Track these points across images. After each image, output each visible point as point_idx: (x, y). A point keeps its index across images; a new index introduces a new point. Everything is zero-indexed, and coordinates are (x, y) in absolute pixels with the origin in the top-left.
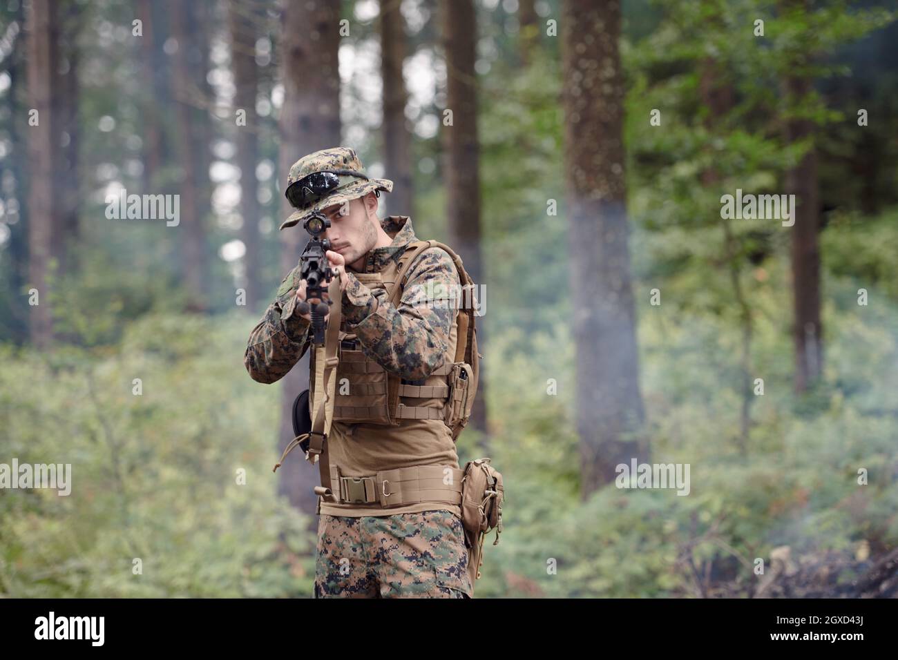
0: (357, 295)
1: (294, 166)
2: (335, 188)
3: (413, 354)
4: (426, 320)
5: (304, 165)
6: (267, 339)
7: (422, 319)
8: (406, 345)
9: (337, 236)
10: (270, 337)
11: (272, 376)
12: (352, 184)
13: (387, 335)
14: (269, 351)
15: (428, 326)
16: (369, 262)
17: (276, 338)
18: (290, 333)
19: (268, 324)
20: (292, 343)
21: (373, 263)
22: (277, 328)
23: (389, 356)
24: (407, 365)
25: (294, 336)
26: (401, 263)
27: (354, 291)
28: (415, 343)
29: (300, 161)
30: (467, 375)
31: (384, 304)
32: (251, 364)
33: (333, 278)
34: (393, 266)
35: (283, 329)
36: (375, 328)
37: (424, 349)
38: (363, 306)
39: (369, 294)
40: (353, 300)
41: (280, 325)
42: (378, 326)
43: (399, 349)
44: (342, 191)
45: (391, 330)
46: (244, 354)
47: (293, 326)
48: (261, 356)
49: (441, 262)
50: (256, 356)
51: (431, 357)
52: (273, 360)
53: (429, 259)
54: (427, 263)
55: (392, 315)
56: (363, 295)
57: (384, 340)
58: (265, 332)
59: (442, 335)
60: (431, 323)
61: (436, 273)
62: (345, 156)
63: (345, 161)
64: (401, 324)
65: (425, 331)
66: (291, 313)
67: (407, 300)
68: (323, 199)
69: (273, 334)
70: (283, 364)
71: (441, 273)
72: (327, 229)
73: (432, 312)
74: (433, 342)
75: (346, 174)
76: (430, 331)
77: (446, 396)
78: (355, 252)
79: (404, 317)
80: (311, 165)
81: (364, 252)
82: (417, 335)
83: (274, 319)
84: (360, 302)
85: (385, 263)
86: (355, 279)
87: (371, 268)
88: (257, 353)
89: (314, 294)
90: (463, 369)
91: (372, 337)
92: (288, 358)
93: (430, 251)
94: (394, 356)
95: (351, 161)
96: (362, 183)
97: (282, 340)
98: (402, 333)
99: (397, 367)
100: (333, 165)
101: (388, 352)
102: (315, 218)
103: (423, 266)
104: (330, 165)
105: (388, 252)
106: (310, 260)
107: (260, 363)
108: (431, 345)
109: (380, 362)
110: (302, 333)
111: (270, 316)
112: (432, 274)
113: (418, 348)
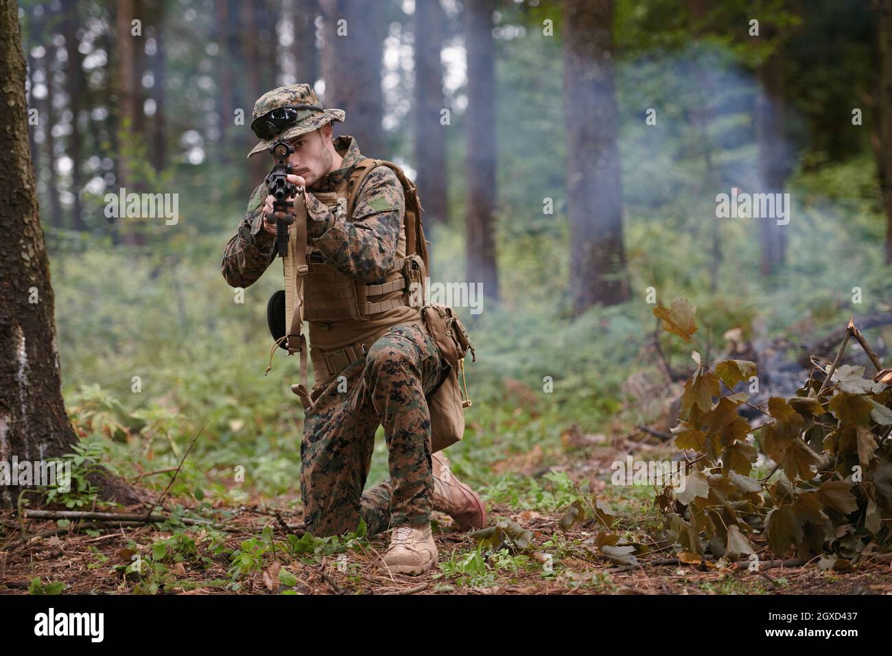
0: (317, 212)
1: (258, 101)
2: (294, 122)
3: (367, 260)
4: (374, 230)
5: (267, 102)
6: (240, 251)
7: (371, 230)
8: (361, 252)
9: (298, 163)
10: (241, 249)
11: (246, 282)
12: (309, 117)
13: (345, 245)
14: (242, 262)
15: (377, 235)
16: (326, 184)
17: (247, 250)
18: (259, 246)
19: (239, 239)
20: (262, 254)
21: (328, 183)
22: (248, 242)
23: (348, 264)
24: (364, 270)
25: (263, 248)
26: (352, 181)
27: (314, 208)
28: (369, 250)
29: (263, 97)
30: (418, 266)
31: (340, 219)
32: (227, 273)
33: (297, 195)
34: (345, 184)
35: (253, 243)
36: (334, 240)
37: (377, 254)
38: (322, 221)
39: (327, 210)
40: (313, 216)
41: (250, 239)
42: (337, 238)
43: (356, 257)
44: (301, 124)
45: (348, 241)
46: (221, 264)
47: (261, 239)
48: (235, 265)
49: (385, 179)
50: (231, 266)
51: (383, 262)
52: (246, 269)
53: (375, 178)
54: (373, 182)
55: (348, 228)
56: (322, 211)
57: (343, 250)
58: (237, 245)
59: (389, 242)
60: (378, 232)
61: (381, 189)
62: (302, 92)
63: (302, 96)
64: (356, 235)
65: (376, 240)
66: (259, 229)
67: (357, 215)
68: (284, 132)
69: (244, 248)
70: (254, 272)
71: (385, 188)
72: (291, 155)
73: (379, 222)
74: (383, 248)
75: (303, 109)
76: (379, 239)
77: (404, 287)
78: (314, 175)
79: (358, 230)
80: (272, 102)
81: (321, 176)
82: (370, 243)
83: (244, 234)
84: (319, 218)
85: (339, 183)
86: (314, 198)
87: (327, 187)
88: (232, 264)
89: (280, 208)
90: (414, 262)
91: (332, 248)
92: (259, 267)
93: (375, 170)
94: (352, 263)
95: (307, 95)
96: (318, 115)
97: (252, 251)
98: (357, 243)
99: (355, 272)
100: (292, 101)
101: (347, 260)
102: (281, 144)
103: (370, 184)
104: (289, 102)
105: (340, 174)
106: (278, 178)
107: (235, 272)
108: (382, 251)
109: (340, 269)
110: (270, 245)
111: (241, 232)
112: (377, 190)
113: (372, 255)
